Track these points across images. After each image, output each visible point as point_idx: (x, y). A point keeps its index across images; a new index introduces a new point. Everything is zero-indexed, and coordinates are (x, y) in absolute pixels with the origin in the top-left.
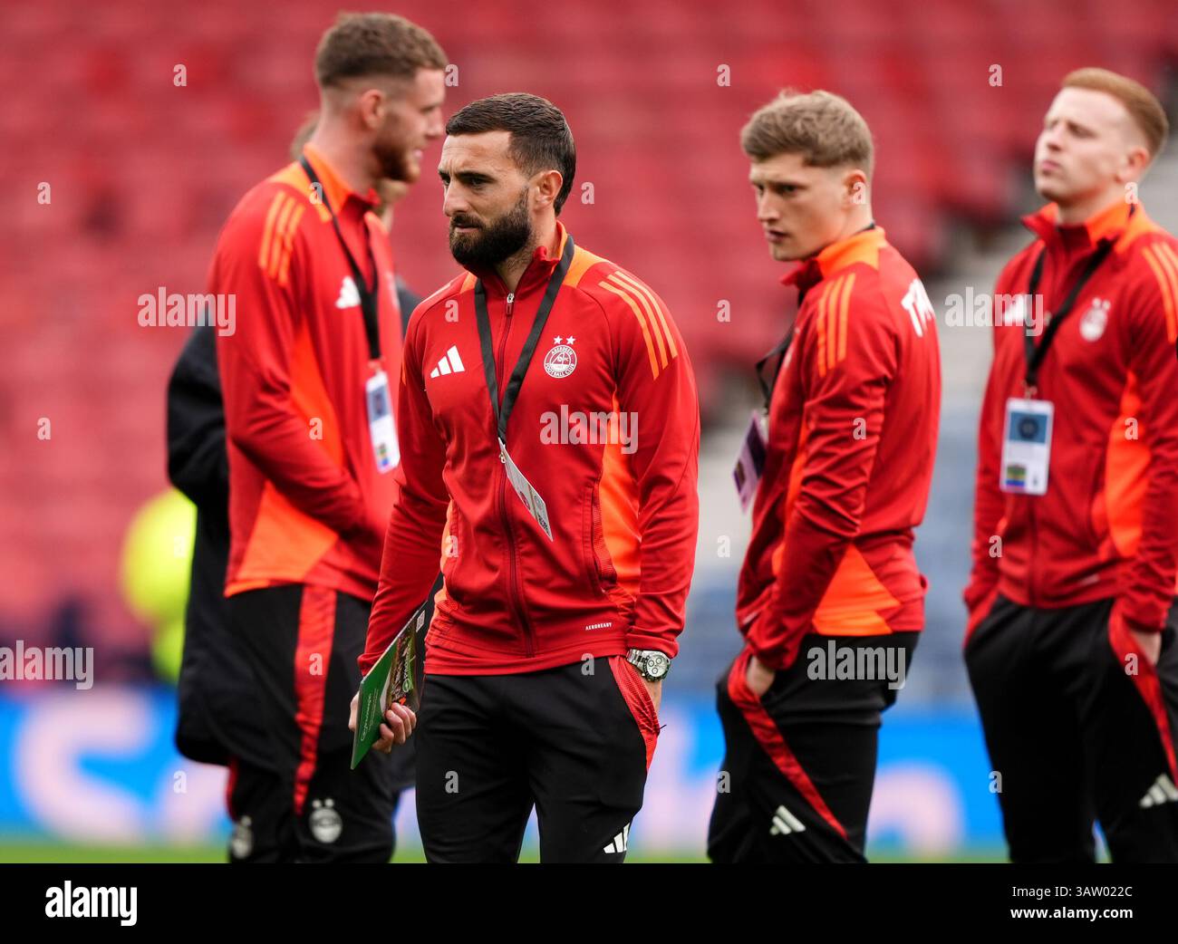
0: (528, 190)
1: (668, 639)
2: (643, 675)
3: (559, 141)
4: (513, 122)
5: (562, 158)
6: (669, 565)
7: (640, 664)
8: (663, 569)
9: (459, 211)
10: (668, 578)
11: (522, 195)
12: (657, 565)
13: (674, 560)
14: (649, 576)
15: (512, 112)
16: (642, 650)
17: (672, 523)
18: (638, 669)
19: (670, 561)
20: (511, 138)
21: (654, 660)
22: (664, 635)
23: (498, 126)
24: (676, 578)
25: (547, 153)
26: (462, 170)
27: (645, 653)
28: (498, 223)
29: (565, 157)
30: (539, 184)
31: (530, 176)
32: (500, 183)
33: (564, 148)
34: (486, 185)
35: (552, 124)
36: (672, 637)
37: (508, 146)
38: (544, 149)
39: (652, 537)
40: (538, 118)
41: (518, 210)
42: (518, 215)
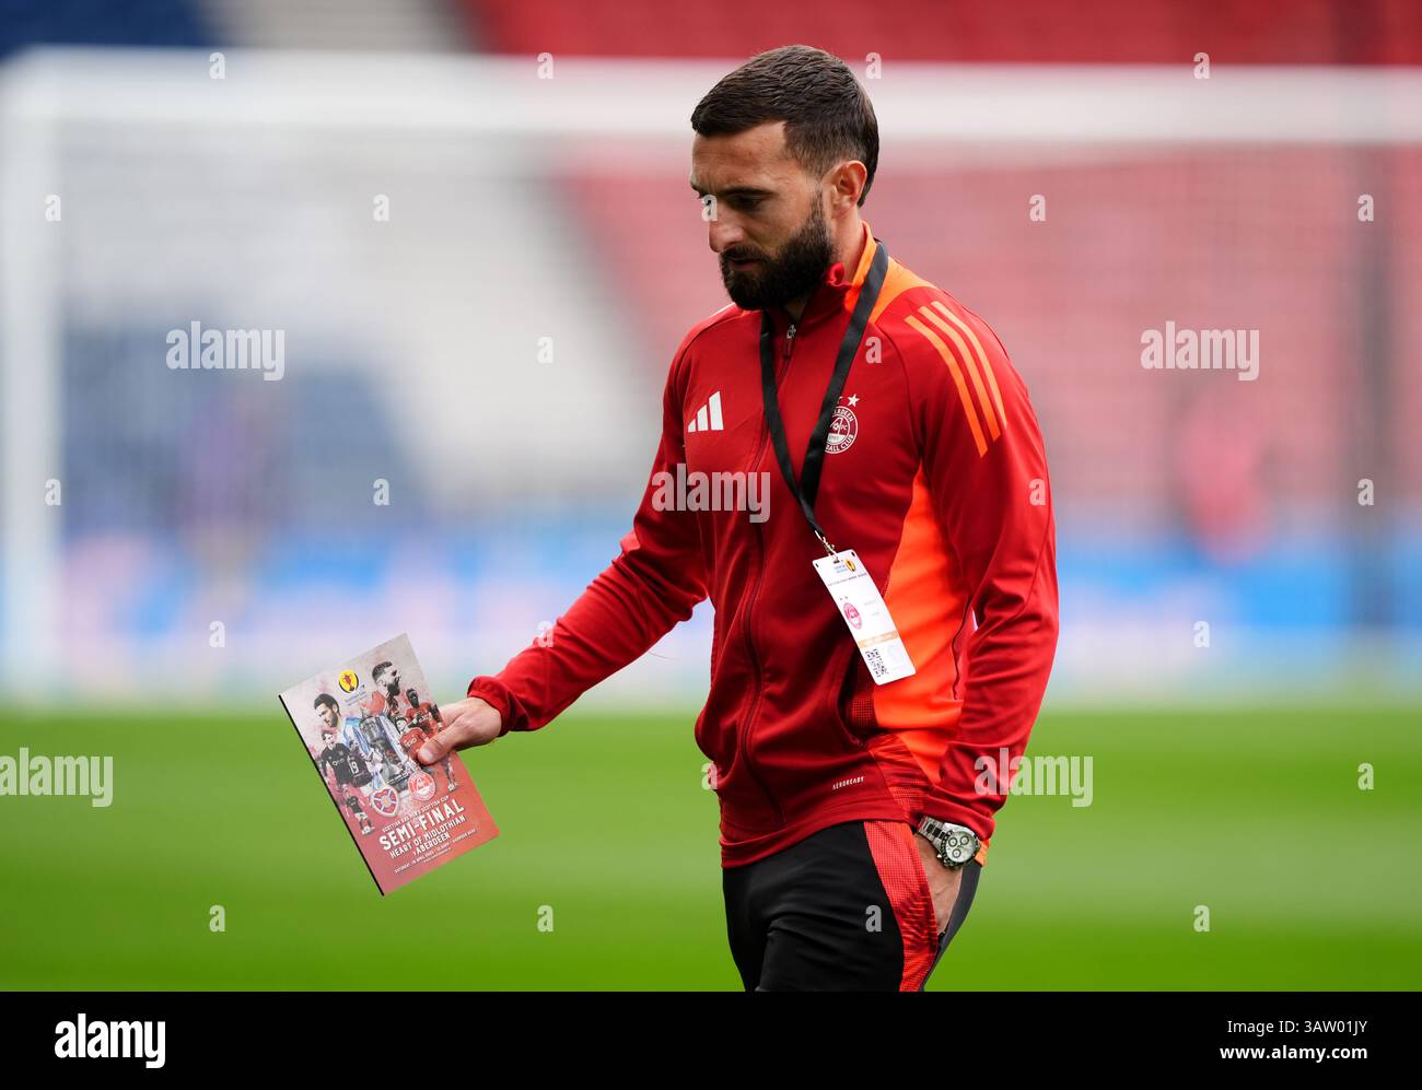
0: (821, 196)
1: (982, 813)
2: (939, 856)
3: (853, 113)
4: (786, 106)
5: (860, 136)
6: (996, 709)
7: (938, 841)
8: (988, 714)
9: (731, 243)
10: (994, 727)
11: (814, 204)
12: (980, 706)
13: (1006, 702)
14: (969, 720)
15: (782, 91)
16: (944, 821)
17: (1010, 651)
18: (934, 847)
19: (1001, 704)
20: (786, 130)
21: (958, 837)
22: (976, 806)
23: (765, 118)
24: (1005, 728)
25: (839, 138)
26: (727, 186)
27: (948, 827)
28: (787, 251)
29: (864, 134)
30: (834, 182)
31: (821, 174)
32: (782, 196)
33: (861, 121)
34: (764, 203)
35: (839, 95)
36: (988, 810)
37: (783, 142)
38: (834, 134)
39: (979, 669)
40: (818, 90)
41: (812, 226)
42: (811, 232)
